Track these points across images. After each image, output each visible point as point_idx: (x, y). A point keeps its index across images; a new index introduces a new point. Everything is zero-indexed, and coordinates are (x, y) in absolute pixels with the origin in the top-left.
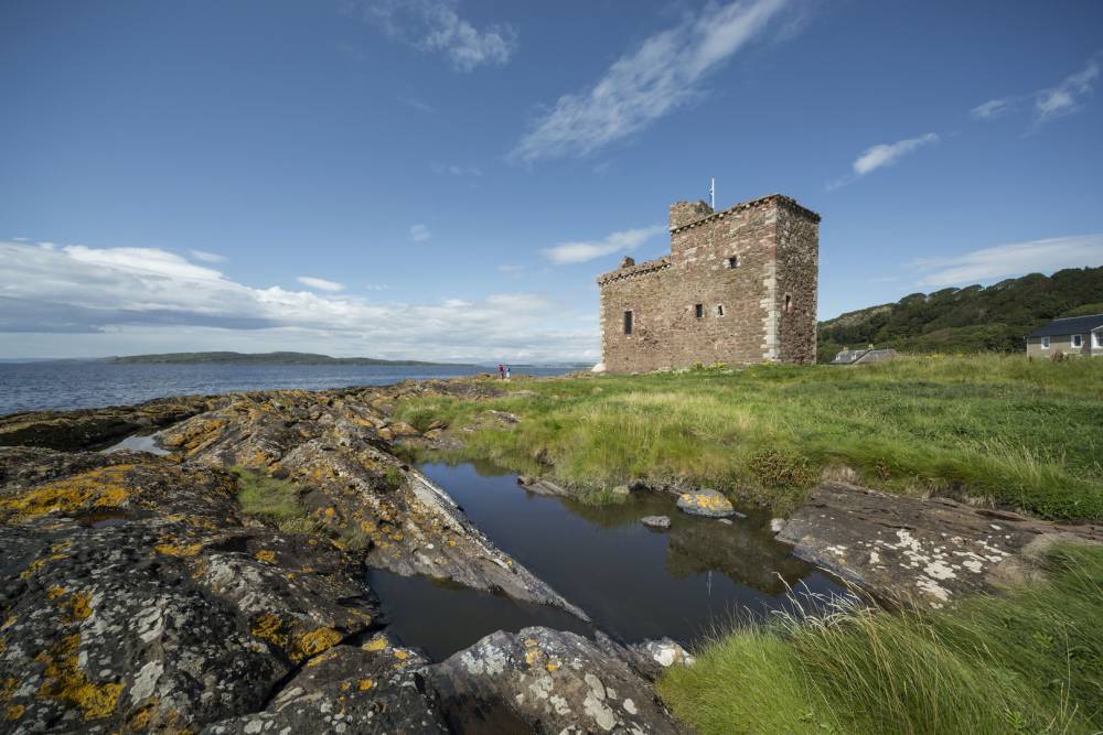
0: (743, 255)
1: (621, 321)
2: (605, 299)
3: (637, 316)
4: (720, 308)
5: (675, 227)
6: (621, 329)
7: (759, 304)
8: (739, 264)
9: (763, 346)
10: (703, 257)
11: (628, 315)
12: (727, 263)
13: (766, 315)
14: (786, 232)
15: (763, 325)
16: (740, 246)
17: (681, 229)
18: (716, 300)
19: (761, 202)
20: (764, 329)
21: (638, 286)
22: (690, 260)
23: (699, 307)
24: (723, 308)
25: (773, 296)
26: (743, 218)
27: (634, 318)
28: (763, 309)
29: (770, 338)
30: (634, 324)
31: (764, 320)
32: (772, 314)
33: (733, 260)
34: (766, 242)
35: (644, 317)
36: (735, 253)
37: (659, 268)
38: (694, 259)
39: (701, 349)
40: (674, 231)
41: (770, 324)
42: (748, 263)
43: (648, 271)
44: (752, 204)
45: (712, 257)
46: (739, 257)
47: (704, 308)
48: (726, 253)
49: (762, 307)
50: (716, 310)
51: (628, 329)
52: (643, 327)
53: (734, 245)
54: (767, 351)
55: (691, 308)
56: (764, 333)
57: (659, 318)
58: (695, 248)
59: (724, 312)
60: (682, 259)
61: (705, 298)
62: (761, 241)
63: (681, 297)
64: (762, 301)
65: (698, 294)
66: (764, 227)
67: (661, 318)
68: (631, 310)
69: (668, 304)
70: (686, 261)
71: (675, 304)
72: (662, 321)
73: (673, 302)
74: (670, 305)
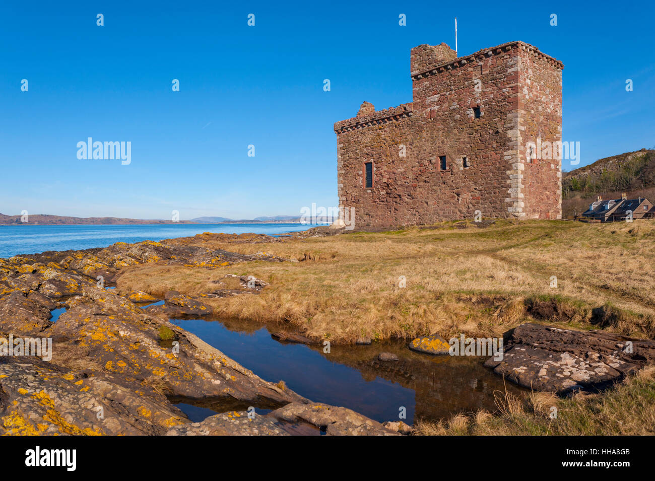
0: (485, 104)
1: (361, 173)
2: (343, 148)
3: (378, 168)
4: (464, 159)
5: (415, 72)
6: (361, 181)
7: (502, 156)
8: (482, 114)
9: (507, 200)
10: (446, 105)
11: (369, 165)
12: (471, 113)
14: (528, 81)
15: (507, 178)
16: (483, 95)
17: (424, 75)
18: (459, 151)
19: (504, 49)
20: (508, 182)
21: (379, 135)
22: (432, 108)
23: (443, 158)
24: (467, 159)
25: (516, 147)
26: (486, 65)
27: (374, 169)
28: (507, 162)
29: (514, 192)
30: (374, 177)
31: (508, 172)
32: (516, 166)
33: (477, 110)
34: (509, 91)
35: (385, 168)
36: (479, 101)
37: (401, 115)
38: (436, 108)
40: (416, 77)
42: (491, 111)
43: (389, 119)
44: (495, 51)
45: (455, 105)
46: (482, 106)
47: (448, 160)
48: (469, 101)
49: (506, 158)
50: (460, 162)
51: (369, 184)
52: (385, 180)
53: (476, 93)
55: (435, 159)
56: (509, 186)
57: (401, 170)
58: (437, 96)
59: (468, 163)
60: (424, 107)
61: (447, 149)
62: (504, 90)
63: (424, 148)
64: (505, 153)
65: (441, 145)
66: (507, 76)
67: (403, 170)
68: (372, 160)
69: (411, 155)
70: (429, 109)
71: (418, 155)
72: (403, 174)
73: (415, 152)
74: (413, 156)
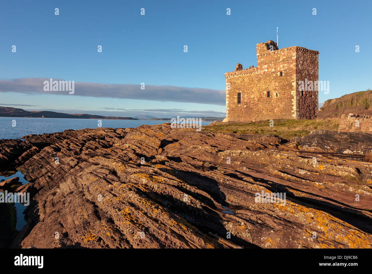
0: (285, 71)
1: (236, 97)
4: (277, 93)
5: (259, 54)
6: (236, 101)
8: (283, 75)
9: (292, 111)
10: (270, 70)
11: (239, 94)
12: (279, 74)
13: (293, 98)
15: (292, 102)
16: (283, 67)
17: (261, 55)
18: (275, 90)
19: (291, 48)
20: (293, 104)
23: (268, 93)
24: (278, 93)
25: (295, 89)
26: (285, 55)
27: (242, 95)
29: (294, 108)
30: (242, 99)
31: (292, 100)
32: (295, 97)
33: (281, 73)
34: (293, 66)
35: (246, 95)
36: (282, 69)
37: (252, 72)
38: (266, 70)
39: (270, 111)
40: (258, 56)
41: (294, 102)
42: (286, 74)
43: (247, 73)
45: (273, 70)
46: (283, 72)
47: (271, 93)
48: (279, 69)
49: (292, 94)
50: (275, 94)
51: (239, 102)
52: (246, 101)
53: (281, 66)
54: (293, 113)
55: (265, 92)
56: (293, 105)
57: (252, 96)
58: (267, 65)
59: (278, 95)
60: (262, 69)
61: (271, 89)
62: (291, 66)
63: (262, 87)
64: (292, 92)
65: (268, 86)
66: (292, 60)
67: (253, 97)
68: (240, 92)
69: (256, 90)
70: (264, 71)
71: (259, 90)
72: (254, 98)
73: (258, 89)
74: (257, 91)
